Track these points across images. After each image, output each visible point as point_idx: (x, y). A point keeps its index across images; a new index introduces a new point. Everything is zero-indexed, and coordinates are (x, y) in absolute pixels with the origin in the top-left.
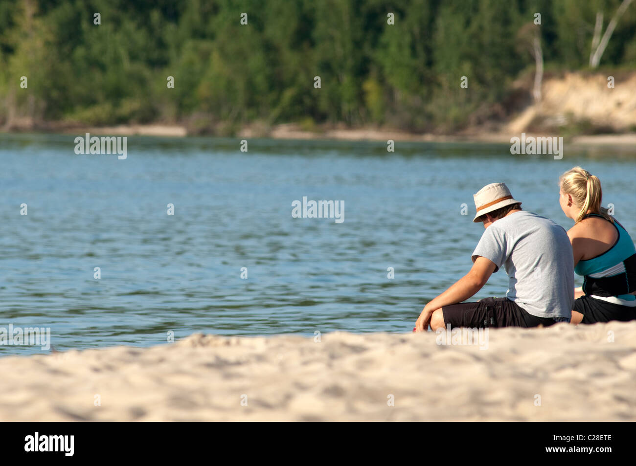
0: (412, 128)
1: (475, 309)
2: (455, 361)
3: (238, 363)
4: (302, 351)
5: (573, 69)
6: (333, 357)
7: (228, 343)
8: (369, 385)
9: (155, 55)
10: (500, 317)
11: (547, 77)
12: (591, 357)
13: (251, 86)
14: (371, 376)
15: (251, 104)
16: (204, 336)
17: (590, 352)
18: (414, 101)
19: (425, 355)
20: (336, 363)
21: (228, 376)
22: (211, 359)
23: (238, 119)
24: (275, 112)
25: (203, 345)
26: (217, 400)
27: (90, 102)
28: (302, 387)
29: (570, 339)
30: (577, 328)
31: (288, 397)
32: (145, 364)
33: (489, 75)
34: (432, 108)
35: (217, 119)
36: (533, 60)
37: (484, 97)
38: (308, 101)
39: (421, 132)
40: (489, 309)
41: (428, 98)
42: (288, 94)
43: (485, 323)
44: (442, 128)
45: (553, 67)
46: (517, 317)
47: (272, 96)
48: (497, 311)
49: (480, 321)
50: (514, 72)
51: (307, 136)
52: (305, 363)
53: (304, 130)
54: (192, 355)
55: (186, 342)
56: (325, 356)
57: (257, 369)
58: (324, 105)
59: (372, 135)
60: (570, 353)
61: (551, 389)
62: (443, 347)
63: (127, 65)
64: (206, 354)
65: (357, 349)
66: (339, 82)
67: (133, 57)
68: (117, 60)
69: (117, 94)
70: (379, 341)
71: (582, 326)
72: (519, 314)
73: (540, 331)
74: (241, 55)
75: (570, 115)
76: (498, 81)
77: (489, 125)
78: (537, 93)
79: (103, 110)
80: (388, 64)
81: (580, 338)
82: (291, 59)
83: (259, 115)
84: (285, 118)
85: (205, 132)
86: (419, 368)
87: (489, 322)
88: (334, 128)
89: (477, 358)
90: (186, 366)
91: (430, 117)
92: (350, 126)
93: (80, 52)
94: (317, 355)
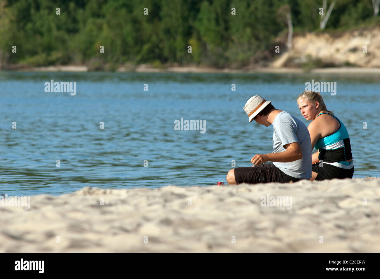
0: (216, 65)
1: (253, 172)
2: (239, 204)
3: (110, 205)
4: (148, 197)
5: (310, 31)
6: (166, 201)
7: (105, 193)
8: (187, 218)
9: (71, 26)
10: (268, 177)
11: (295, 35)
12: (321, 201)
13: (125, 43)
14: (189, 213)
15: (125, 53)
16: (90, 189)
17: (320, 197)
18: (219, 50)
19: (221, 200)
20: (168, 204)
21: (104, 213)
22: (94, 203)
23: (117, 61)
24: (139, 57)
25: (90, 193)
26: (97, 227)
27: (34, 53)
28: (147, 219)
29: (309, 190)
30: (313, 183)
31: (139, 225)
32: (56, 205)
33: (261, 35)
34: (228, 54)
35: (105, 62)
36: (286, 26)
37: (259, 47)
38: (157, 51)
39: (222, 67)
40: (262, 171)
41: (226, 49)
42: (146, 47)
43: (259, 179)
44: (234, 65)
45: (298, 29)
46: (279, 177)
47: (136, 49)
48: (267, 172)
49: (256, 178)
50: (276, 33)
51: (156, 70)
52: (150, 205)
53: (156, 67)
54: (84, 200)
55: (80, 192)
56: (162, 200)
57: (122, 208)
58: (166, 53)
59: (194, 69)
60: (308, 198)
61: (297, 221)
62: (231, 195)
63: (55, 33)
64: (91, 199)
65: (181, 196)
66: (175, 40)
67: (59, 28)
68: (49, 30)
69: (49, 49)
70: (194, 191)
72: (280, 175)
73: (291, 185)
74: (119, 26)
75: (309, 56)
76: (267, 38)
77: (261, 63)
78: (289, 45)
79: (41, 57)
80: (202, 30)
81: (315, 189)
82: (147, 27)
83: (129, 59)
84: (144, 61)
85: (98, 69)
86: (218, 208)
87: (261, 179)
88: (172, 66)
89: (252, 202)
90: (80, 207)
91: (227, 59)
92: (181, 65)
93: (29, 26)
94: (157, 200)
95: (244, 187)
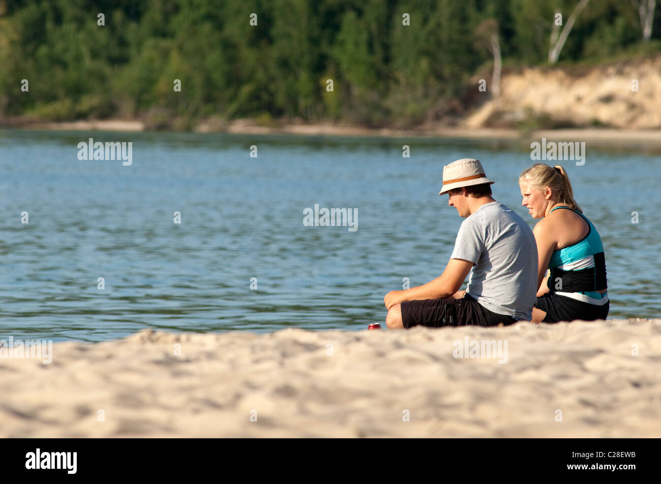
0: (368, 123)
1: (433, 308)
2: (411, 361)
3: (188, 361)
4: (253, 349)
5: (532, 65)
6: (285, 355)
7: (178, 340)
8: (322, 385)
9: (115, 52)
10: (460, 315)
11: (505, 72)
12: (554, 358)
13: (209, 83)
14: (325, 376)
15: (209, 99)
16: (153, 332)
17: (553, 352)
18: (373, 96)
19: (381, 355)
20: (288, 361)
21: (177, 374)
22: (159, 356)
23: (195, 114)
24: (232, 108)
25: (152, 341)
26: (164, 399)
27: (51, 98)
28: (252, 387)
29: (532, 339)
30: (539, 327)
31: (238, 397)
32: (93, 360)
33: (447, 71)
34: (389, 103)
35: (174, 116)
36: (491, 56)
37: (442, 92)
38: (265, 97)
39: (379, 126)
40: (448, 307)
41: (385, 93)
42: (246, 90)
43: (444, 320)
44: (400, 122)
45: (511, 62)
46: (478, 316)
47: (229, 92)
48: (457, 308)
49: (439, 319)
50: (472, 68)
51: (263, 131)
52: (257, 362)
53: (261, 125)
54: (141, 352)
55: (135, 338)
56: (277, 354)
57: (208, 367)
58: (281, 100)
59: (327, 129)
60: (532, 353)
61: (512, 393)
62: (398, 345)
63: (88, 63)
64: (155, 351)
65: (310, 347)
66: (297, 78)
67: (95, 55)
68: (78, 58)
69: (77, 91)
70: (333, 339)
71: (544, 325)
73: (500, 330)
74: (200, 52)
75: (529, 110)
76: (456, 77)
77: (446, 120)
78: (495, 89)
79: (63, 106)
80: (345, 61)
81: (543, 337)
82: (248, 56)
83: (216, 111)
84: (242, 113)
85: (162, 127)
86: (374, 368)
87: (448, 320)
88: (291, 123)
89: (435, 358)
90: (135, 363)
91: (387, 112)
92: (306, 121)
93: (43, 50)
94: (269, 353)
95: (419, 333)
